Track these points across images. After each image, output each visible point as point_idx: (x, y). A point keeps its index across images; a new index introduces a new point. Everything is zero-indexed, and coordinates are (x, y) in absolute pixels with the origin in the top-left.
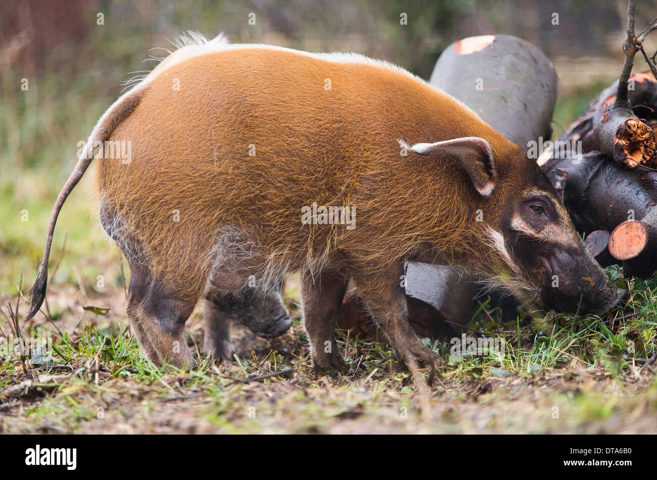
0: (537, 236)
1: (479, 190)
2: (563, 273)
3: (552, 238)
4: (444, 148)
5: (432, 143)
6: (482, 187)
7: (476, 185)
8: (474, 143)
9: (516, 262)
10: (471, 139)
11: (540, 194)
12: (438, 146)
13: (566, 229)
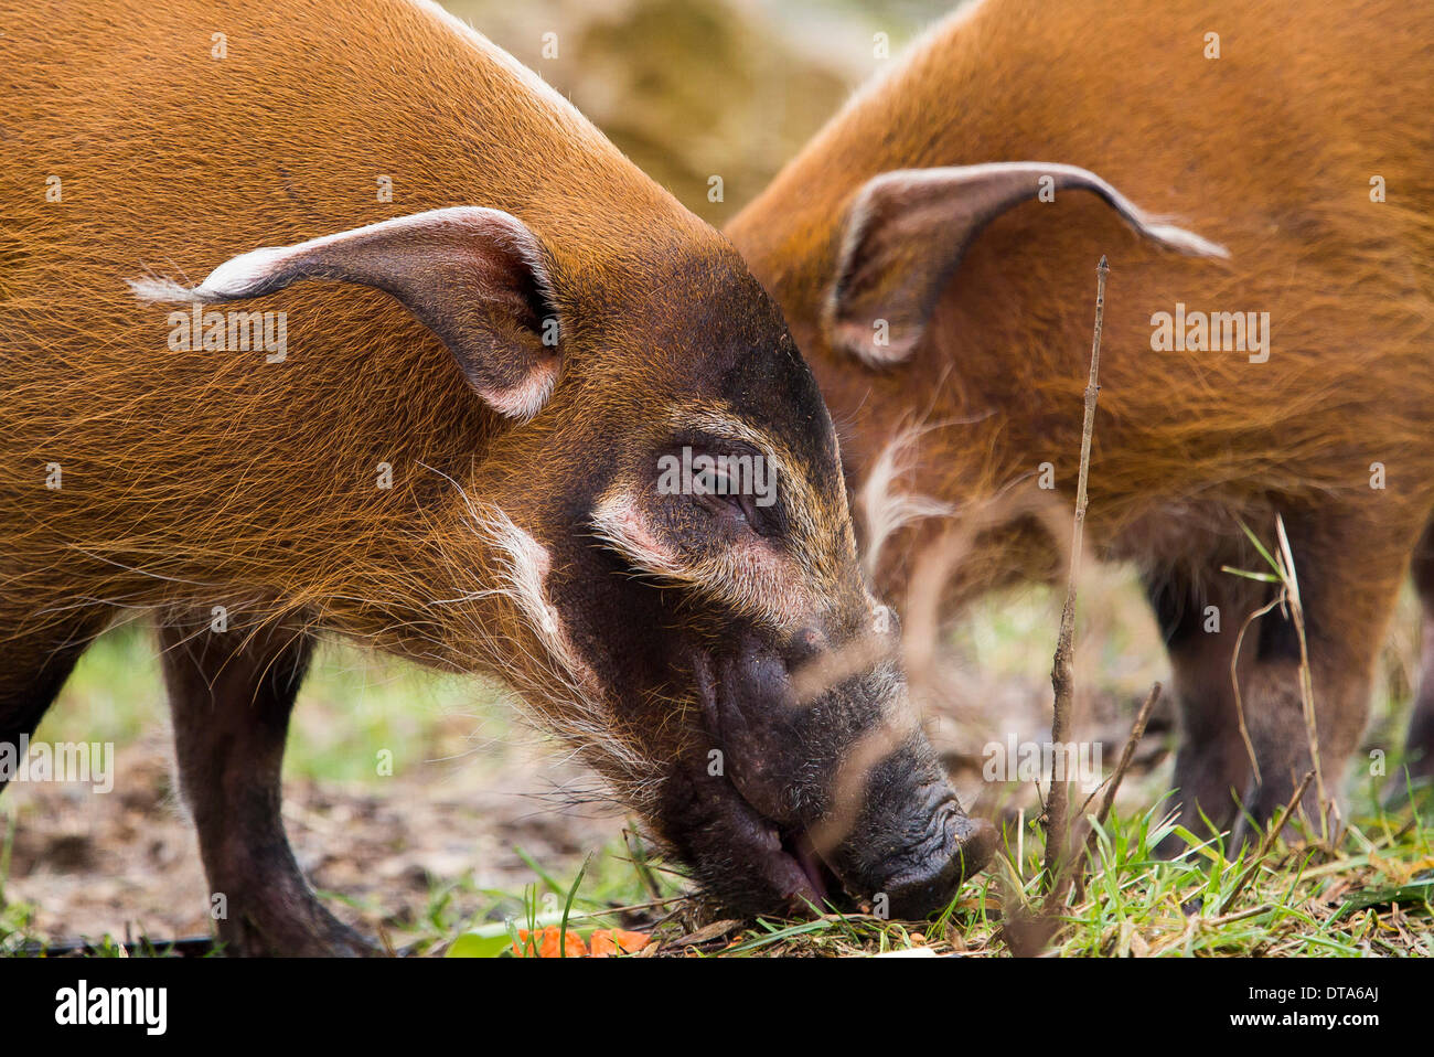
0: (683, 573)
1: (492, 399)
2: (751, 729)
3: (741, 594)
4: (340, 260)
5: (288, 242)
6: (503, 386)
7: (474, 380)
8: (469, 230)
9: (587, 653)
10: (453, 214)
11: (730, 431)
12: (313, 253)
13: (812, 573)
